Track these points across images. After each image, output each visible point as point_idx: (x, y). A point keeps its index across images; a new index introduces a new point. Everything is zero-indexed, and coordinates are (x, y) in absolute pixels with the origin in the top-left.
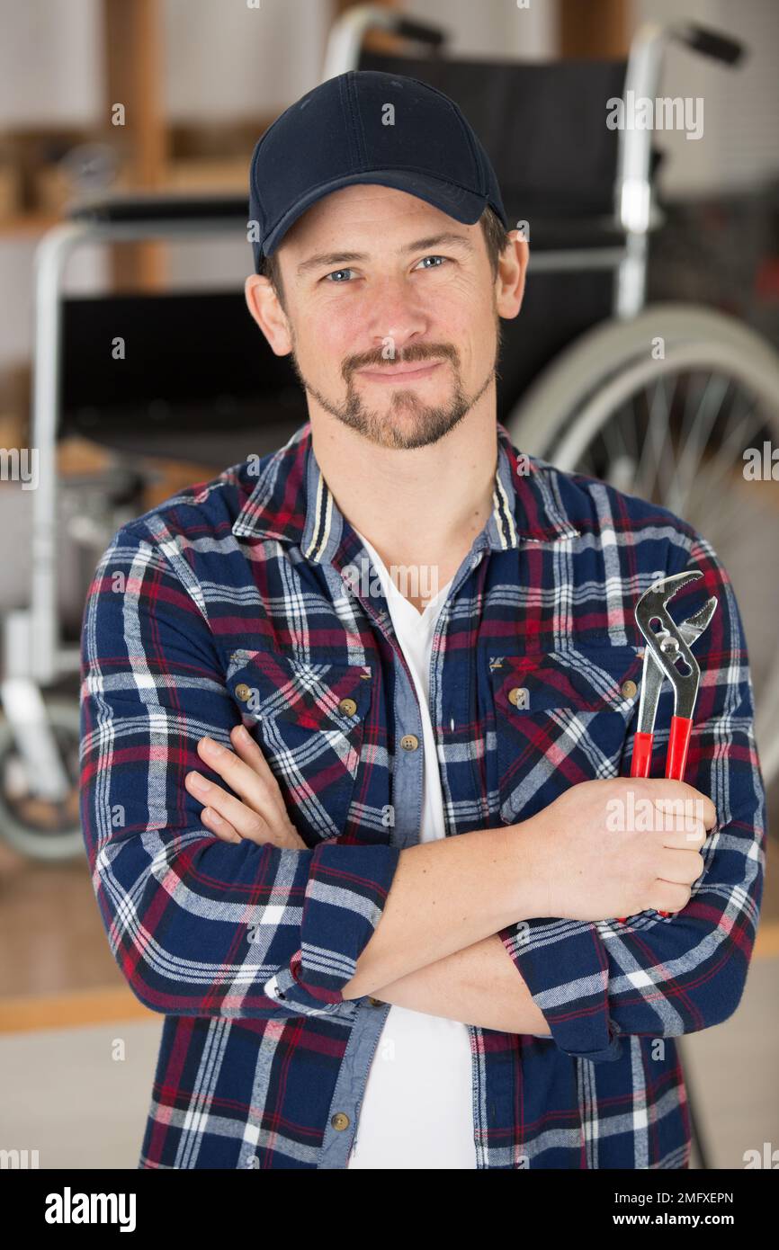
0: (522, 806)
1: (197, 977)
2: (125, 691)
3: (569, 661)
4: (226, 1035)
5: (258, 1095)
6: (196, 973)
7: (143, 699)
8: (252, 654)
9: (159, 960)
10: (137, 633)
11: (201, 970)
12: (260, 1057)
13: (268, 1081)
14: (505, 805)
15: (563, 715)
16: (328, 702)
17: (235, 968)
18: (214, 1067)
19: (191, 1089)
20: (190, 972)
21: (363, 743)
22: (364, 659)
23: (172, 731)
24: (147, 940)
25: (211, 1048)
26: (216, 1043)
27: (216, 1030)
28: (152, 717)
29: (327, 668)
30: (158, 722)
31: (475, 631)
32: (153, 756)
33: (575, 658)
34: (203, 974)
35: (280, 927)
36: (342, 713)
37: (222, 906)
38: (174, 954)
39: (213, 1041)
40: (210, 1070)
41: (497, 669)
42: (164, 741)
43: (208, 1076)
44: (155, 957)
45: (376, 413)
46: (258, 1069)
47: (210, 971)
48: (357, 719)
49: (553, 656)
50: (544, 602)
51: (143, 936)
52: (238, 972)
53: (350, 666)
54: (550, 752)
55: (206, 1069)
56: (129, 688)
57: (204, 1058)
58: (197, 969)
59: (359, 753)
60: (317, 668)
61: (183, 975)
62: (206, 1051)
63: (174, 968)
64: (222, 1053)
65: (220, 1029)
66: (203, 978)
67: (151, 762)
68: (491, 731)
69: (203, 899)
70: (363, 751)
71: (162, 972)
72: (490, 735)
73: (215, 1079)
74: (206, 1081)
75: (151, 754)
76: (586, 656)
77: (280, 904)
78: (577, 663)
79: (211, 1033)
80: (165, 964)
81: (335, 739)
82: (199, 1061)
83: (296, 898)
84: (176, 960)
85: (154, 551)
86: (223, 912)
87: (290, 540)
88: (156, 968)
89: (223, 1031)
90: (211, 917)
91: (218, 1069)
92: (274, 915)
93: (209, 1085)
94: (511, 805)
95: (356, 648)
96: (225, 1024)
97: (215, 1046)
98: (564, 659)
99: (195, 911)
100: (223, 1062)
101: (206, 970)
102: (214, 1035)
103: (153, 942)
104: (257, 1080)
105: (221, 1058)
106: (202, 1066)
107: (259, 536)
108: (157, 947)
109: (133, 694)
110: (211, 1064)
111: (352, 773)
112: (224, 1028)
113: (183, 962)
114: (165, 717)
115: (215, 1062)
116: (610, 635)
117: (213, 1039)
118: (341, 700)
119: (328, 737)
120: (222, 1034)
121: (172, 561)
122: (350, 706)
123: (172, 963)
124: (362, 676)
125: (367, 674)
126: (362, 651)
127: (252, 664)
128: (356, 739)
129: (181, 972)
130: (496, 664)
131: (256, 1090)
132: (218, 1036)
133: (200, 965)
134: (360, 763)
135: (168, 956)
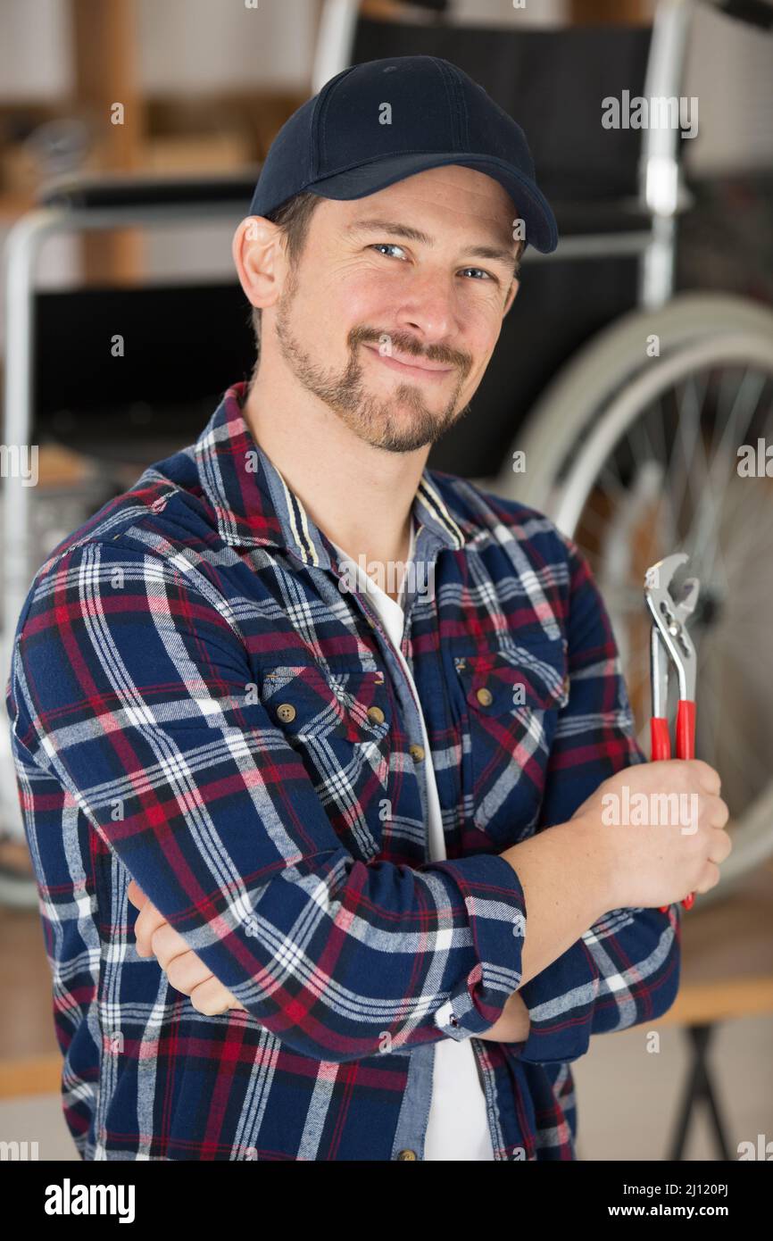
0: (495, 810)
1: (380, 1016)
2: (189, 720)
3: (516, 659)
4: (270, 1080)
5: (309, 1144)
6: (380, 1012)
7: (211, 725)
8: (297, 671)
9: (342, 1001)
10: (185, 655)
11: (384, 1008)
12: (313, 1101)
13: (322, 1127)
14: (480, 810)
15: (525, 714)
16: (361, 712)
17: (414, 1001)
18: (256, 1115)
19: (232, 1140)
20: (374, 1011)
21: (391, 751)
22: (374, 664)
23: (254, 751)
24: (324, 982)
25: (253, 1094)
26: (259, 1089)
27: (258, 1075)
28: (228, 740)
29: (347, 677)
30: (237, 745)
31: (437, 633)
32: (248, 783)
33: (521, 655)
34: (386, 1012)
35: (452, 951)
36: (372, 722)
37: (398, 937)
38: (358, 992)
39: (255, 1087)
40: (252, 1118)
41: (462, 670)
42: (252, 763)
43: (249, 1125)
44: (337, 998)
45: (375, 397)
46: (310, 1116)
47: (393, 1007)
48: (386, 725)
49: (503, 654)
50: (474, 601)
51: (320, 978)
52: (416, 1005)
53: (365, 673)
54: (516, 754)
55: (247, 1117)
56: (193, 715)
57: (246, 1105)
58: (379, 1007)
59: (388, 761)
60: (340, 676)
61: (367, 1015)
62: (248, 1097)
63: (357, 1008)
64: (265, 1101)
65: (262, 1074)
66: (386, 1016)
67: (250, 791)
68: (466, 733)
69: (380, 931)
70: (391, 760)
71: (344, 1013)
72: (466, 738)
73: (257, 1129)
74: (248, 1131)
75: (246, 782)
76: (531, 653)
77: (448, 927)
78: (523, 660)
79: (253, 1078)
80: (348, 1004)
81: (370, 750)
82: (241, 1109)
83: (462, 919)
84: (360, 999)
85: (166, 566)
86: (400, 944)
87: (277, 545)
88: (339, 1010)
89: (266, 1076)
90: (391, 950)
91: (260, 1117)
92: (445, 940)
93: (251, 1136)
94: (484, 810)
95: (367, 654)
96: (268, 1069)
97: (258, 1093)
98: (512, 657)
99: (374, 945)
100: (266, 1110)
101: (389, 1007)
102: (257, 1080)
103: (332, 983)
104: (307, 1128)
105: (263, 1106)
106: (244, 1114)
107: (249, 544)
108: (339, 988)
109: (200, 721)
110: (253, 1112)
111: (383, 784)
112: (267, 1073)
113: (367, 1001)
114: (241, 737)
115: (257, 1110)
116: (546, 629)
117: (255, 1085)
118: (369, 708)
119: (363, 749)
120: (265, 1080)
121: (190, 576)
122: (378, 714)
123: (356, 1003)
124: (377, 682)
125: (381, 680)
126: (372, 655)
127: (296, 681)
128: (386, 749)
129: (365, 1012)
130: (460, 665)
131: (305, 1138)
132: (261, 1081)
133: (383, 1003)
134: (390, 772)
135: (350, 995)
